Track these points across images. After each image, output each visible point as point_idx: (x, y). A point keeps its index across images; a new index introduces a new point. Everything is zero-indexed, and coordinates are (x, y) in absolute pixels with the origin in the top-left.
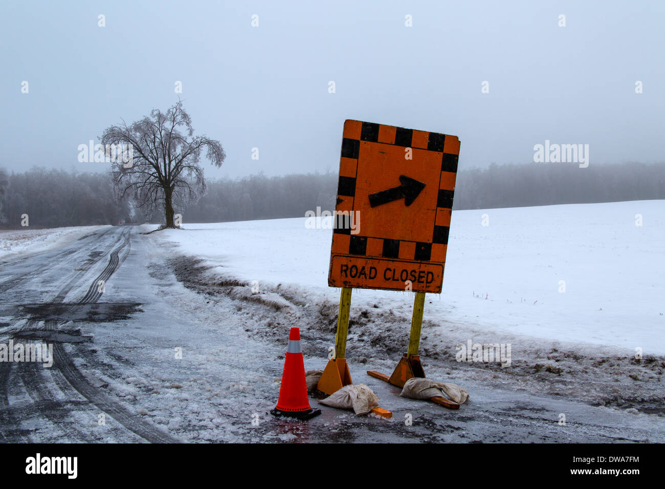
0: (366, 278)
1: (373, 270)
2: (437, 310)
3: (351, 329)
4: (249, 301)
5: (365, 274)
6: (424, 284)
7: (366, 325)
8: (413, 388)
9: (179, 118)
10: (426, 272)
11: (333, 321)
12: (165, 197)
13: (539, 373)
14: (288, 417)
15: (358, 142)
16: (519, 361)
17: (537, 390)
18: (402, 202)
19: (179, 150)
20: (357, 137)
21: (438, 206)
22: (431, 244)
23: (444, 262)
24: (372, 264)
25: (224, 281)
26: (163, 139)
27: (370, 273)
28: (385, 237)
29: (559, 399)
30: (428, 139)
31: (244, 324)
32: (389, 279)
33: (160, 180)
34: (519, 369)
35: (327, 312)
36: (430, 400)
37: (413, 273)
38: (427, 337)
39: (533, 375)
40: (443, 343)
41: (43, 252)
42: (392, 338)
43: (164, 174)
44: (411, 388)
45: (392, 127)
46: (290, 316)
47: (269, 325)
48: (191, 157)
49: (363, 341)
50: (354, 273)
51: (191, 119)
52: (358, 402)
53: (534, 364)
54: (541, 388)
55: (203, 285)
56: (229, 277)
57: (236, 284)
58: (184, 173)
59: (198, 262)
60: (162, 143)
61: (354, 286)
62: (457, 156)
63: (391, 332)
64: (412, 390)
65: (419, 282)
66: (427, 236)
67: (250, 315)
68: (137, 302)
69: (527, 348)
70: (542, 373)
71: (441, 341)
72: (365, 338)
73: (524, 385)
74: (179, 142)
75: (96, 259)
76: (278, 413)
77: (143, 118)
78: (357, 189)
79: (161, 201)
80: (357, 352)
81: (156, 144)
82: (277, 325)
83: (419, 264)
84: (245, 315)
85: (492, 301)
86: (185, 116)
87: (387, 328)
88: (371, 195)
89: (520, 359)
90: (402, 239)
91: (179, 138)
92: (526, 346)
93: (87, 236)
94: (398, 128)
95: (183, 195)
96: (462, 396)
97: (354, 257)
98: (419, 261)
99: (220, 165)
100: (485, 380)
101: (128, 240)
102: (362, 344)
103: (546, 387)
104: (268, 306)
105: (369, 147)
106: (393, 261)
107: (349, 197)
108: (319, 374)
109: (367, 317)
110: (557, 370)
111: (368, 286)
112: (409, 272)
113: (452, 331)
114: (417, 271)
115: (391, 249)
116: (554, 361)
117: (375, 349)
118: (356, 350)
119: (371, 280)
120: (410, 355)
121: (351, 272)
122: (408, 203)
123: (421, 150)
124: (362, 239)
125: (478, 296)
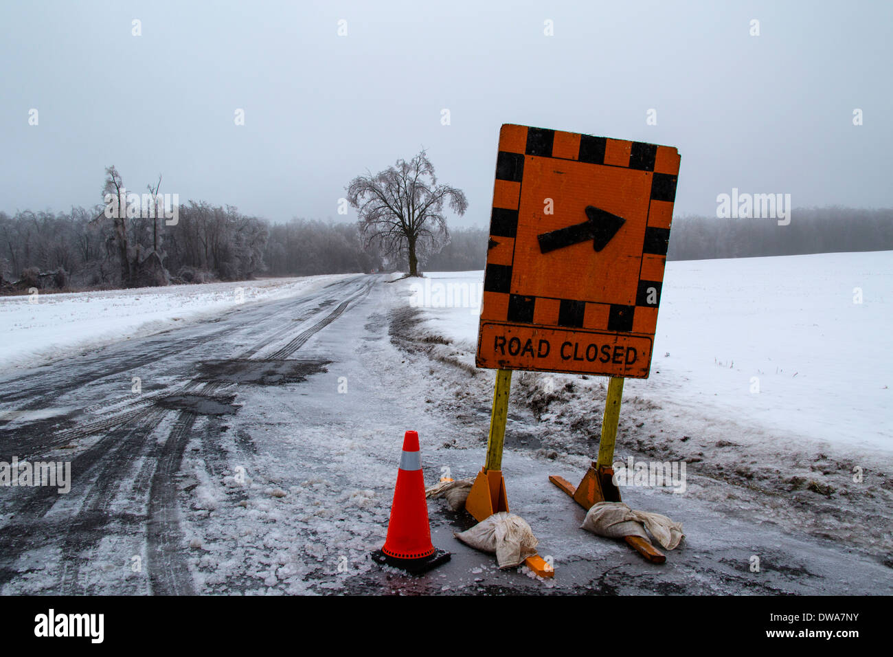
0: (533, 356)
1: (544, 345)
2: (663, 384)
3: (550, 407)
4: (445, 362)
5: (531, 350)
6: (623, 366)
7: (568, 401)
8: (599, 519)
9: (422, 167)
10: (625, 348)
11: (532, 393)
12: (409, 246)
13: (798, 492)
14: (394, 567)
15: (521, 158)
16: (768, 470)
17: (794, 526)
18: (589, 245)
19: (422, 199)
20: (520, 149)
21: (645, 251)
22: (633, 308)
23: (654, 334)
24: (543, 335)
25: (429, 336)
26: (407, 188)
27: (540, 349)
28: (562, 297)
29: (829, 547)
30: (629, 152)
31: (429, 392)
32: (569, 357)
33: (404, 229)
34: (767, 482)
35: (527, 381)
36: (622, 540)
37: (605, 349)
38: (643, 424)
39: (789, 494)
40: (663, 434)
41: (281, 301)
42: (598, 422)
43: (408, 223)
44: (595, 520)
45: (574, 135)
46: (485, 384)
47: (458, 394)
48: (434, 206)
49: (561, 423)
50: (515, 347)
51: (434, 168)
52: (504, 546)
53: (790, 477)
54: (800, 523)
55: (409, 340)
56: (436, 332)
57: (440, 340)
58: (429, 221)
59: (417, 313)
60: (406, 192)
61: (515, 367)
62: (676, 177)
63: (597, 414)
64: (597, 522)
65: (614, 362)
66: (627, 296)
67: (440, 380)
68: (328, 359)
69: (781, 450)
70: (802, 492)
71: (662, 431)
72: (564, 420)
73: (773, 515)
74: (423, 192)
75: (322, 308)
76: (383, 558)
77: (388, 169)
78: (519, 227)
79: (405, 250)
80: (550, 440)
81: (400, 194)
82: (466, 395)
83: (616, 336)
84: (435, 380)
85: (738, 370)
86: (428, 165)
87: (594, 408)
88: (541, 235)
89: (769, 466)
90: (589, 299)
91: (422, 187)
92: (779, 447)
93: (334, 284)
94: (583, 136)
95: (426, 245)
96: (673, 536)
97: (514, 326)
98: (615, 332)
99: (463, 213)
100: (715, 500)
101: (370, 288)
102: (559, 429)
103: (809, 522)
104: (464, 370)
105: (539, 163)
106: (575, 332)
107: (508, 238)
108: (469, 486)
109: (572, 391)
110: (826, 490)
111: (537, 367)
112: (599, 349)
113: (677, 416)
114: (612, 346)
115: (571, 314)
116: (822, 473)
117: (574, 436)
118: (549, 436)
119: (541, 359)
120: (600, 466)
121: (510, 347)
122: (598, 247)
123: (619, 169)
124: (527, 300)
125: (720, 364)
